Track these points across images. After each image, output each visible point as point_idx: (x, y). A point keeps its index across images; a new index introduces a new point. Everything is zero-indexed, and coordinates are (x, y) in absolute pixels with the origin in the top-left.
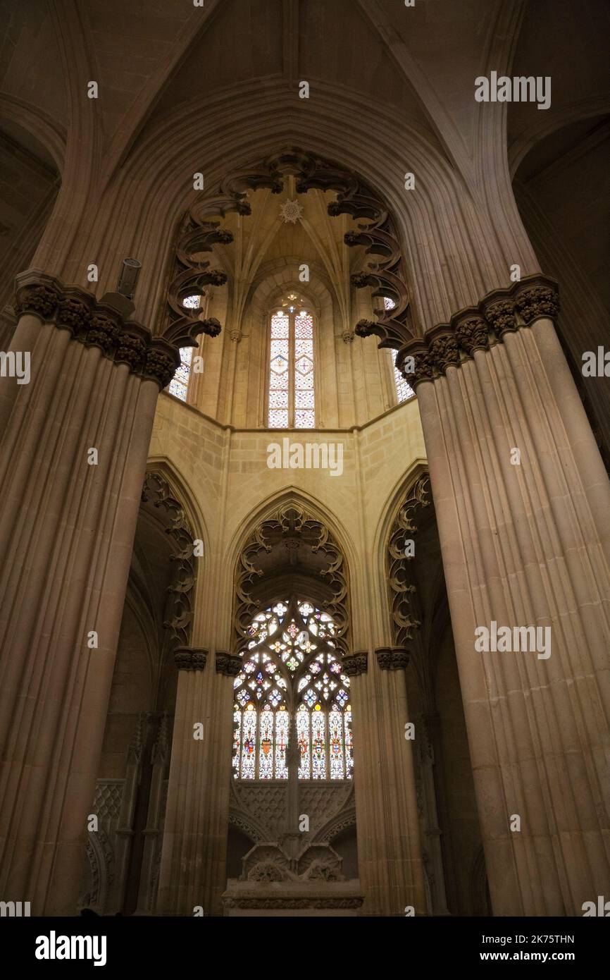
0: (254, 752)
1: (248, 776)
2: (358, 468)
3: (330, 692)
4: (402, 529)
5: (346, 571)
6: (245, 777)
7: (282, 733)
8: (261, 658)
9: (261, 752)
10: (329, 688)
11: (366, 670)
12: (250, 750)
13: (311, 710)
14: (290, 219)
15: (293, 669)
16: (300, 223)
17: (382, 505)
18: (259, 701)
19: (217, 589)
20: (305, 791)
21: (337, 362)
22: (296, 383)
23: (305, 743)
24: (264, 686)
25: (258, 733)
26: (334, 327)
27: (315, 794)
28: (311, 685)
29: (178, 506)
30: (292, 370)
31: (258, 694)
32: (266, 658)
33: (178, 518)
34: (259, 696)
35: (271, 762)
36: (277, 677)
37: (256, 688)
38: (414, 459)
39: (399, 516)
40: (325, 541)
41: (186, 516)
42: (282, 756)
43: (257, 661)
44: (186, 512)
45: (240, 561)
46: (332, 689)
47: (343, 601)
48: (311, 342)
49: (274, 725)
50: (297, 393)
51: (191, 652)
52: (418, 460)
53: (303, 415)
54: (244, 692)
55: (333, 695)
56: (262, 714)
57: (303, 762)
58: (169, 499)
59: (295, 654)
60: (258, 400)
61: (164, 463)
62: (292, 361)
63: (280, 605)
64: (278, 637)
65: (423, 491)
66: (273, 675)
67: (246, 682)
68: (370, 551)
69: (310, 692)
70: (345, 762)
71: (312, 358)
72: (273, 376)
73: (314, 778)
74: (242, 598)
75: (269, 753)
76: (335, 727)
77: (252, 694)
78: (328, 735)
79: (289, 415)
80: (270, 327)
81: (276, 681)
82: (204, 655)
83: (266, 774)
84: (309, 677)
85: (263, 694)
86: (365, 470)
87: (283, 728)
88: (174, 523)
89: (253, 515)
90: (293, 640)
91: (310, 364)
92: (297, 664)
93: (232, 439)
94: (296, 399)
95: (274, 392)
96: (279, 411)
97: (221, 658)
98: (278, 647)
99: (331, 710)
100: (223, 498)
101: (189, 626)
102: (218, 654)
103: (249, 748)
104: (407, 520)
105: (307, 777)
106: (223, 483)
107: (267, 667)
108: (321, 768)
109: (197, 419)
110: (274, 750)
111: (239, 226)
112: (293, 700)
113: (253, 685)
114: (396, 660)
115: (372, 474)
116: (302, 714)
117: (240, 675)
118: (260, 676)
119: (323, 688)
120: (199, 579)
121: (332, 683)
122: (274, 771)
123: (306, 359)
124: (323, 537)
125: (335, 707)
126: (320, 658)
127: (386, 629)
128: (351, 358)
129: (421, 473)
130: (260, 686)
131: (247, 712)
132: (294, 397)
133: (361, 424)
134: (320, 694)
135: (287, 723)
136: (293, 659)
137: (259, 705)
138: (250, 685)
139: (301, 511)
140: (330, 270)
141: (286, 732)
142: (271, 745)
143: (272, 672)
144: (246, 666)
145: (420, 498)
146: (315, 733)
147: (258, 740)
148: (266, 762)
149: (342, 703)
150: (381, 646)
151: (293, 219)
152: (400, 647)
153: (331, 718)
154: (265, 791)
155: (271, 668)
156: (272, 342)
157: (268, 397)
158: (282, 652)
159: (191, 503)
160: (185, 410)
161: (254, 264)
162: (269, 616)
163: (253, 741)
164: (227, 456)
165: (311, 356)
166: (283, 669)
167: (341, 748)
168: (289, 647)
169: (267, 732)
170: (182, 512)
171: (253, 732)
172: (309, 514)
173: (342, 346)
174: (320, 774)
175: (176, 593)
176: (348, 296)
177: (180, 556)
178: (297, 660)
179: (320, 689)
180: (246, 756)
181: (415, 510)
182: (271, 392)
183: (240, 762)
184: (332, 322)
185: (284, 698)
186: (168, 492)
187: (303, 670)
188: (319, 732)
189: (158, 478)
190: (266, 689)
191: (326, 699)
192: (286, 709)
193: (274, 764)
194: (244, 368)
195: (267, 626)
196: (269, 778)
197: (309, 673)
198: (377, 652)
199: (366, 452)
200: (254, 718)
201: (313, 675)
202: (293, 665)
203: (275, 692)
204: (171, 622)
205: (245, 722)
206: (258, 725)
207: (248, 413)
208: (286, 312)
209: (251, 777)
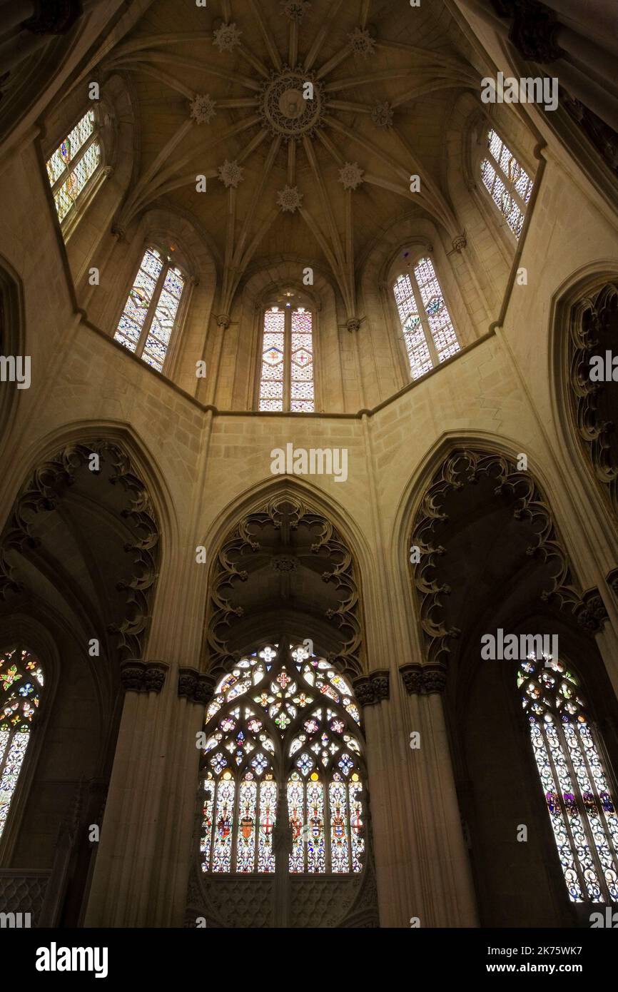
0: (230, 836)
1: (221, 869)
2: (369, 454)
3: (330, 756)
4: (428, 518)
5: (356, 574)
6: (216, 870)
7: (268, 809)
8: (242, 713)
9: (240, 835)
10: (329, 752)
11: (387, 695)
12: (225, 832)
13: (306, 780)
14: (288, 207)
15: (283, 727)
16: (299, 213)
17: (402, 491)
18: (238, 767)
19: (185, 589)
20: (298, 887)
21: (341, 350)
22: (292, 374)
23: (298, 823)
24: (245, 748)
25: (236, 811)
26: (337, 317)
27: (311, 891)
28: (306, 748)
29: (140, 486)
30: (288, 361)
31: (237, 759)
32: (249, 713)
33: (140, 501)
34: (239, 761)
35: (252, 848)
36: (262, 738)
37: (235, 751)
38: (440, 433)
39: (424, 504)
40: (328, 537)
41: (150, 499)
42: (267, 841)
43: (237, 717)
44: (149, 494)
45: (218, 559)
46: (333, 753)
47: (353, 609)
48: (310, 337)
49: (258, 799)
50: (294, 384)
51: (144, 667)
52: (446, 434)
53: (301, 406)
54: (219, 756)
55: (334, 760)
56: (243, 785)
57: (295, 850)
58: (128, 475)
59: (287, 708)
60: (247, 387)
61: (126, 431)
62: (288, 353)
63: (268, 649)
64: (264, 687)
65: (453, 472)
66: (257, 735)
67: (223, 743)
68: (387, 545)
69: (305, 757)
70: (350, 850)
71: (311, 351)
72: (265, 367)
73: (310, 871)
74: (218, 603)
75: (251, 837)
76: (337, 803)
77: (230, 758)
78: (327, 813)
79: (283, 405)
80: (263, 321)
81: (261, 742)
82: (161, 671)
83: (245, 865)
84: (303, 738)
85: (243, 759)
86: (377, 458)
87: (269, 802)
88: (133, 505)
89: (237, 504)
90: (284, 691)
91: (308, 357)
92: (288, 721)
93: (214, 422)
94: (292, 390)
95: (266, 383)
96: (272, 401)
97: (186, 676)
98: (264, 700)
99: (332, 780)
100: (199, 482)
101: (144, 634)
102: (181, 671)
103: (224, 830)
104: (434, 508)
105: (300, 871)
106: (200, 466)
107: (251, 725)
108: (319, 858)
109: (172, 393)
110: (257, 832)
111: (231, 212)
112: (282, 768)
113: (231, 748)
114: (430, 680)
115: (386, 459)
116: (294, 786)
117: (215, 734)
118: (241, 735)
119: (321, 752)
120: (162, 576)
121: (333, 745)
122: (256, 862)
123: (304, 352)
124: (326, 534)
125: (337, 776)
126: (318, 714)
127: (413, 641)
128: (358, 345)
129: (450, 451)
130: (240, 748)
131: (223, 781)
132: (290, 389)
133: (370, 408)
134: (317, 759)
135: (275, 797)
136: (283, 715)
137: (239, 774)
138: (228, 748)
139: (297, 504)
140: (331, 261)
141: (273, 809)
142: (252, 825)
143: (257, 731)
144: (223, 723)
145: (450, 480)
146: (311, 810)
147: (235, 820)
148: (245, 849)
149: (346, 771)
150: (406, 661)
151: (292, 208)
152: (433, 663)
153: (332, 791)
154: (244, 887)
155: (255, 726)
156: (265, 336)
157: (259, 388)
158: (269, 706)
159: (157, 483)
160: (157, 380)
161: (247, 253)
162: (253, 663)
163: (230, 820)
164: (206, 439)
165: (310, 349)
166: (270, 727)
167: (345, 831)
168: (278, 700)
169: (247, 809)
170: (146, 494)
171: (230, 808)
172: (308, 508)
173: (346, 335)
174: (317, 866)
175: (128, 589)
176: (352, 286)
177: (139, 546)
178: (289, 716)
179: (317, 753)
180: (220, 841)
181: (444, 495)
182: (262, 383)
183: (212, 849)
184: (334, 313)
185: (269, 765)
186: (128, 467)
187: (296, 728)
188: (316, 809)
189: (117, 449)
190: (248, 752)
191: (325, 765)
192: (274, 779)
193: (256, 852)
194: (232, 353)
195: (251, 675)
196: (249, 870)
197: (304, 732)
198: (402, 670)
199: (379, 436)
200: (232, 790)
201: (308, 735)
202: (283, 722)
203: (260, 757)
204: (120, 627)
205: (219, 796)
206: (237, 799)
207: (234, 396)
208: (282, 307)
209: (225, 870)
